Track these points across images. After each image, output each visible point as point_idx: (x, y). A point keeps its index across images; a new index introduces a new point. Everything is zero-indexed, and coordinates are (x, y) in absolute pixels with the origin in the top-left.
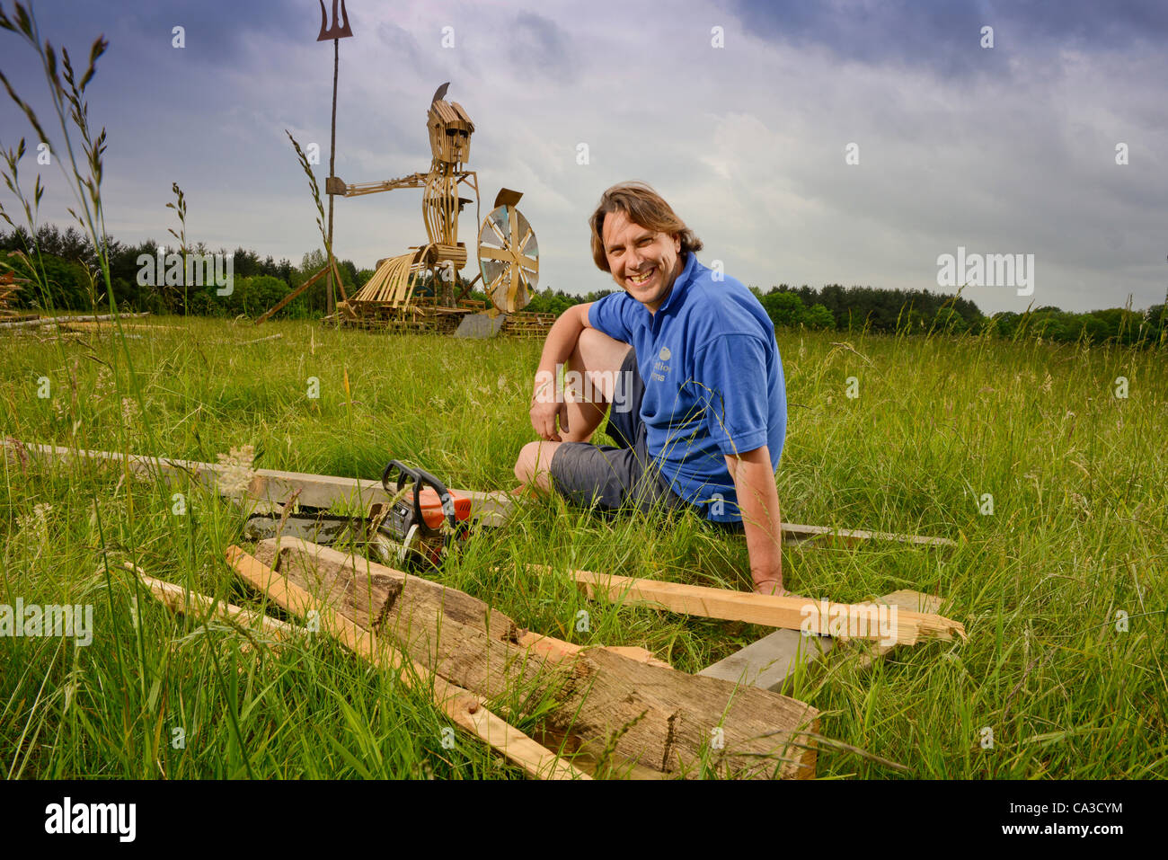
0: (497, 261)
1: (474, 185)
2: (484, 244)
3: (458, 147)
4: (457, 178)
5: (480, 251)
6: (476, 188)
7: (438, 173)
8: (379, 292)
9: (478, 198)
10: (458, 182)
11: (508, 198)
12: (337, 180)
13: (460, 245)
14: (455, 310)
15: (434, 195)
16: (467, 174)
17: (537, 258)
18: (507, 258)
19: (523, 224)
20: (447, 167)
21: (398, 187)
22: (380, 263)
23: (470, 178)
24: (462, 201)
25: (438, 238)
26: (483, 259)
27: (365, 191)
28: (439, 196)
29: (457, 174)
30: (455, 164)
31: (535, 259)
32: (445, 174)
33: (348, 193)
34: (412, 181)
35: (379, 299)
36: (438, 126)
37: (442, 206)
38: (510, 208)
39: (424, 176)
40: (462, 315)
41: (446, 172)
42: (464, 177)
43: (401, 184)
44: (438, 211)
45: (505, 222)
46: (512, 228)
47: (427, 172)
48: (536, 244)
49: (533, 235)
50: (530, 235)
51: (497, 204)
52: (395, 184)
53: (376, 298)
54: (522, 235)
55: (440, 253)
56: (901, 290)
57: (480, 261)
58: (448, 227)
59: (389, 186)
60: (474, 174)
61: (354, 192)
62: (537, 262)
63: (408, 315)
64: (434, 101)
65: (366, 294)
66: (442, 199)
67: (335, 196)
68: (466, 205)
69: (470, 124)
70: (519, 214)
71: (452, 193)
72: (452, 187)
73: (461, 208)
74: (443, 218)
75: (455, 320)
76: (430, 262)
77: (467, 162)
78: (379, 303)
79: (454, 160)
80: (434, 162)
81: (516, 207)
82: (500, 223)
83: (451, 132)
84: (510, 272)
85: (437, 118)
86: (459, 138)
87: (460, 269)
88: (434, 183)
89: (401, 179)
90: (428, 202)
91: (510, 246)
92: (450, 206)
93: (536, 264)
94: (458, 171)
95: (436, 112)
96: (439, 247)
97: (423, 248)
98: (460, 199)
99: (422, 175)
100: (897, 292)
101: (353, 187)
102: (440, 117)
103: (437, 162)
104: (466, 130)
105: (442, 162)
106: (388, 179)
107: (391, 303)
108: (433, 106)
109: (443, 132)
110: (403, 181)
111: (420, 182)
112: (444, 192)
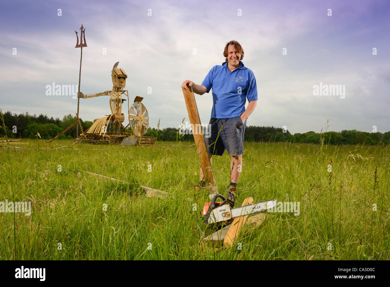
0: (135, 120)
1: (127, 95)
2: (130, 114)
3: (122, 83)
4: (121, 93)
5: (129, 117)
6: (128, 96)
7: (115, 91)
8: (95, 130)
9: (128, 99)
10: (122, 94)
11: (138, 99)
12: (81, 93)
13: (122, 114)
14: (121, 136)
15: (113, 98)
16: (125, 91)
17: (148, 118)
18: (138, 119)
19: (143, 108)
20: (118, 89)
21: (101, 95)
22: (95, 120)
23: (126, 93)
24: (123, 100)
25: (115, 112)
26: (130, 119)
27: (90, 97)
28: (115, 98)
29: (121, 91)
30: (121, 88)
31: (147, 119)
32: (117, 91)
33: (84, 97)
34: (106, 93)
35: (95, 133)
36: (115, 76)
37: (116, 101)
38: (139, 102)
39: (110, 92)
40: (123, 138)
41: (118, 90)
42: (124, 92)
43: (102, 94)
44: (115, 103)
45: (138, 107)
46: (140, 109)
47: (111, 90)
48: (148, 114)
49: (147, 111)
50: (146, 111)
51: (135, 101)
52: (100, 94)
53: (94, 132)
54: (143, 111)
55: (116, 117)
57: (129, 120)
58: (118, 108)
59: (98, 95)
60: (127, 91)
61: (86, 97)
62: (148, 120)
63: (105, 138)
64: (114, 67)
65: (90, 131)
66: (116, 99)
67: (80, 98)
68: (124, 101)
69: (126, 75)
70: (142, 104)
71: (120, 97)
72: (120, 95)
73: (123, 102)
74: (117, 105)
75: (121, 139)
76: (112, 120)
77: (125, 87)
78: (95, 134)
79: (120, 87)
80: (113, 87)
81: (141, 102)
82: (136, 107)
83: (119, 78)
84: (139, 123)
85: (115, 73)
86: (122, 80)
87: (122, 122)
88: (114, 94)
89: (102, 93)
90: (111, 100)
91: (139, 114)
92: (119, 101)
93: (148, 121)
94: (122, 90)
95: (114, 71)
96: (115, 115)
97: (110, 116)
98: (122, 99)
99: (110, 91)
101: (86, 95)
102: (116, 73)
103: (115, 87)
104: (124, 77)
105: (116, 87)
106: (98, 93)
107: (99, 134)
108: (113, 69)
109: (117, 78)
110: (103, 94)
111: (109, 94)
112: (117, 97)
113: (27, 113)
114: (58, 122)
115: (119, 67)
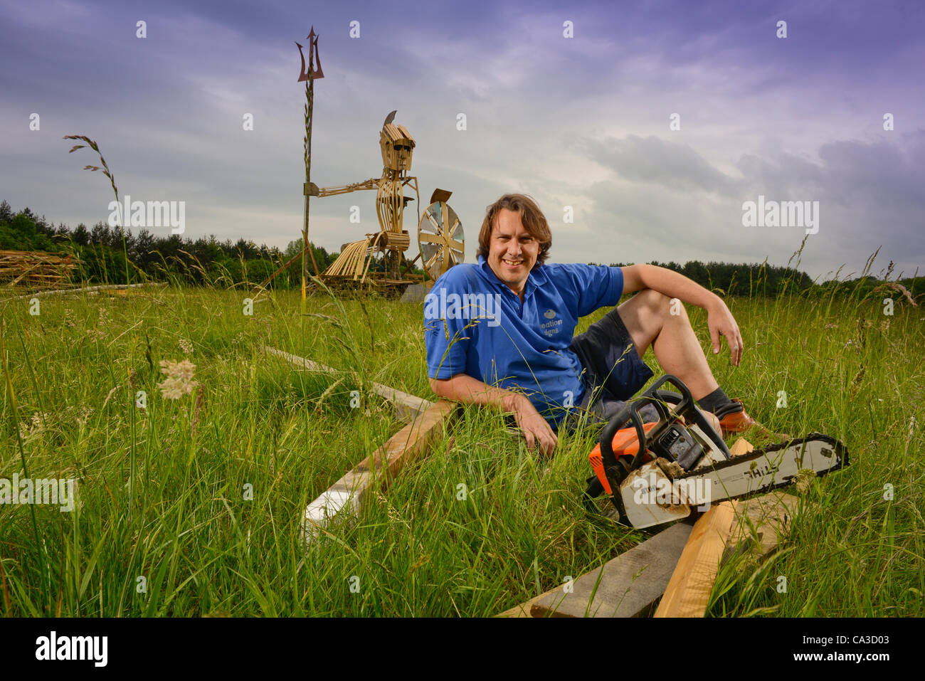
0: (433, 244)
1: (415, 186)
2: (423, 231)
3: (403, 159)
4: (402, 182)
5: (420, 236)
6: (417, 189)
7: (388, 178)
8: (343, 269)
9: (418, 197)
10: (403, 185)
11: (440, 196)
12: (312, 184)
13: (405, 232)
14: (400, 282)
15: (385, 195)
16: (410, 179)
17: (463, 241)
18: (440, 241)
19: (452, 216)
20: (395, 174)
21: (358, 189)
22: (344, 247)
23: (411, 182)
24: (406, 199)
25: (388, 227)
26: (422, 243)
27: (333, 193)
28: (389, 196)
29: (402, 179)
30: (401, 172)
31: (461, 242)
32: (393, 179)
33: (320, 194)
34: (369, 185)
35: (343, 274)
36: (388, 143)
37: (391, 203)
38: (442, 203)
39: (377, 180)
40: (406, 285)
41: (394, 177)
42: (408, 181)
43: (360, 187)
44: (388, 207)
45: (439, 214)
46: (444, 218)
47: (379, 177)
48: (462, 231)
49: (460, 224)
50: (458, 224)
51: (433, 201)
52: (355, 187)
53: (340, 273)
54: (451, 224)
55: (389, 238)
56: (748, 264)
57: (419, 244)
58: (396, 219)
59: (351, 189)
60: (415, 178)
61: (325, 193)
62: (463, 244)
63: (365, 285)
64: (385, 124)
65: (333, 270)
66: (391, 198)
67: (311, 197)
68: (409, 202)
69: (412, 141)
70: (449, 208)
71: (398, 193)
72: (398, 189)
73: (405, 204)
74: (392, 212)
75: (402, 288)
76: (381, 245)
77: (410, 170)
78: (345, 277)
79: (400, 168)
80: (384, 170)
81: (448, 202)
82: (434, 215)
83: (397, 148)
84: (443, 252)
85: (387, 138)
86: (403, 152)
87: (405, 250)
88: (385, 186)
89: (360, 183)
90: (381, 200)
91: (441, 232)
92: (397, 203)
93: (462, 246)
94: (403, 176)
95: (386, 132)
96: (389, 234)
97: (376, 235)
98: (404, 198)
100: (745, 266)
101: (324, 190)
102: (390, 136)
103: (387, 170)
104: (408, 146)
105: (390, 170)
106: (350, 183)
107: (353, 277)
108: (384, 129)
109: (392, 148)
110: (361, 185)
111: (374, 185)
112: (392, 192)
113: (212, 236)
114: (276, 255)
115: (396, 123)
